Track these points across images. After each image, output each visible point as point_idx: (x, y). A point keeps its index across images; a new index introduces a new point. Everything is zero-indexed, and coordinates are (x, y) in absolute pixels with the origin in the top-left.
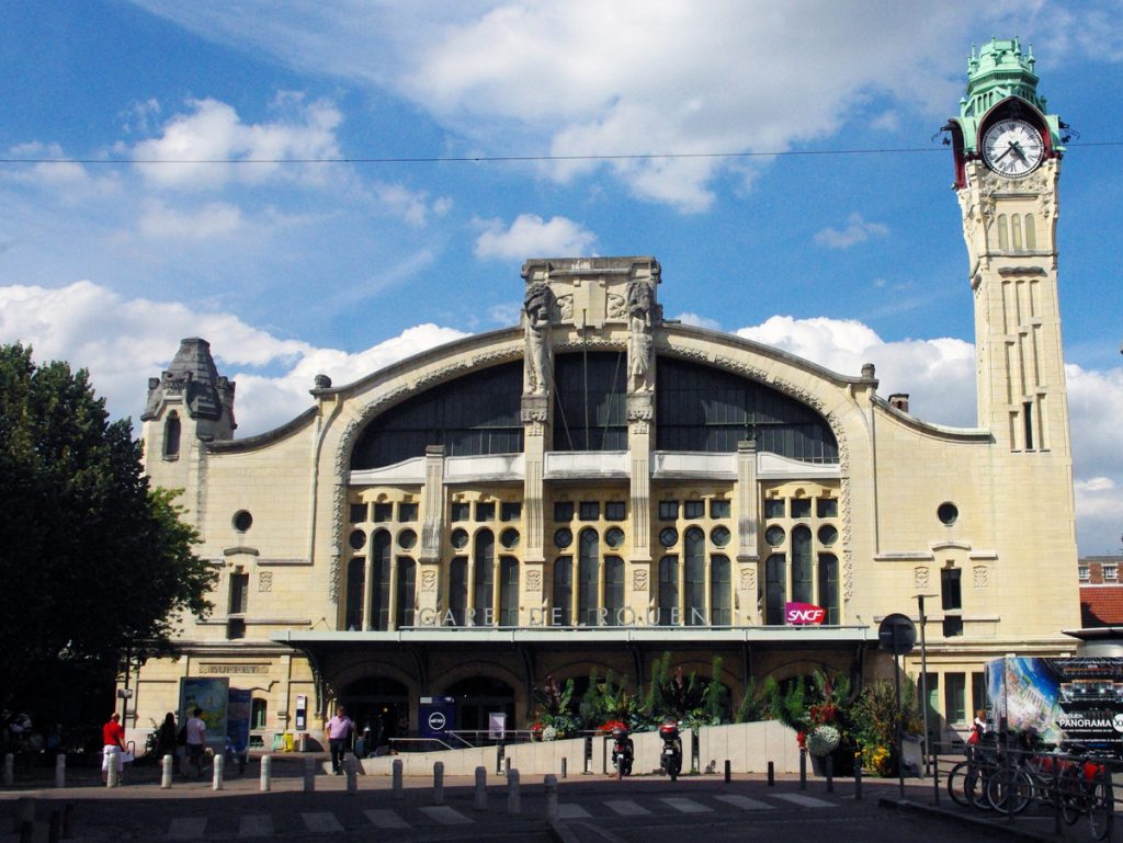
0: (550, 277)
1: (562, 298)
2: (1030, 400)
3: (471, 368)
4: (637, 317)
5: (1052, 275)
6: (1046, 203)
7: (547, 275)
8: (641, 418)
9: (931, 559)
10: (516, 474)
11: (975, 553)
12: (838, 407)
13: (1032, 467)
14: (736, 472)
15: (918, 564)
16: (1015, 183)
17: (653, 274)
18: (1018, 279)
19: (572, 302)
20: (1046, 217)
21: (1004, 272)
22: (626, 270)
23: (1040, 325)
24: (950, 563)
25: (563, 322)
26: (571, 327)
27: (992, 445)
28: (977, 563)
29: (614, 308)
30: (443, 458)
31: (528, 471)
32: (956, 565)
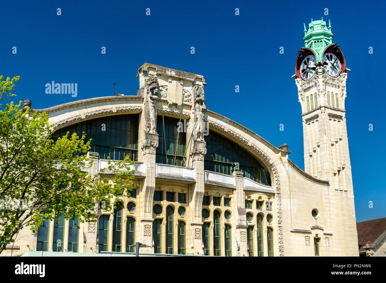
0: (157, 75)
1: (162, 86)
2: (340, 170)
3: (115, 113)
4: (198, 103)
5: (345, 120)
6: (343, 90)
7: (156, 73)
8: (201, 153)
9: (310, 233)
10: (141, 173)
11: (325, 232)
12: (276, 161)
13: (342, 197)
14: (235, 185)
15: (306, 235)
16: (333, 79)
17: (203, 84)
18: (334, 119)
19: (167, 90)
20: (342, 96)
21: (330, 115)
22: (193, 80)
23: (342, 139)
24: (317, 235)
25: (162, 98)
26: (166, 102)
27: (329, 187)
28: (326, 236)
29: (186, 97)
30: (99, 159)
31: (148, 172)
32: (319, 236)
